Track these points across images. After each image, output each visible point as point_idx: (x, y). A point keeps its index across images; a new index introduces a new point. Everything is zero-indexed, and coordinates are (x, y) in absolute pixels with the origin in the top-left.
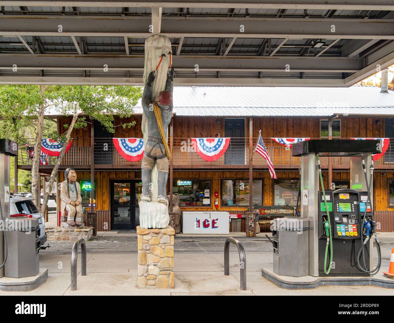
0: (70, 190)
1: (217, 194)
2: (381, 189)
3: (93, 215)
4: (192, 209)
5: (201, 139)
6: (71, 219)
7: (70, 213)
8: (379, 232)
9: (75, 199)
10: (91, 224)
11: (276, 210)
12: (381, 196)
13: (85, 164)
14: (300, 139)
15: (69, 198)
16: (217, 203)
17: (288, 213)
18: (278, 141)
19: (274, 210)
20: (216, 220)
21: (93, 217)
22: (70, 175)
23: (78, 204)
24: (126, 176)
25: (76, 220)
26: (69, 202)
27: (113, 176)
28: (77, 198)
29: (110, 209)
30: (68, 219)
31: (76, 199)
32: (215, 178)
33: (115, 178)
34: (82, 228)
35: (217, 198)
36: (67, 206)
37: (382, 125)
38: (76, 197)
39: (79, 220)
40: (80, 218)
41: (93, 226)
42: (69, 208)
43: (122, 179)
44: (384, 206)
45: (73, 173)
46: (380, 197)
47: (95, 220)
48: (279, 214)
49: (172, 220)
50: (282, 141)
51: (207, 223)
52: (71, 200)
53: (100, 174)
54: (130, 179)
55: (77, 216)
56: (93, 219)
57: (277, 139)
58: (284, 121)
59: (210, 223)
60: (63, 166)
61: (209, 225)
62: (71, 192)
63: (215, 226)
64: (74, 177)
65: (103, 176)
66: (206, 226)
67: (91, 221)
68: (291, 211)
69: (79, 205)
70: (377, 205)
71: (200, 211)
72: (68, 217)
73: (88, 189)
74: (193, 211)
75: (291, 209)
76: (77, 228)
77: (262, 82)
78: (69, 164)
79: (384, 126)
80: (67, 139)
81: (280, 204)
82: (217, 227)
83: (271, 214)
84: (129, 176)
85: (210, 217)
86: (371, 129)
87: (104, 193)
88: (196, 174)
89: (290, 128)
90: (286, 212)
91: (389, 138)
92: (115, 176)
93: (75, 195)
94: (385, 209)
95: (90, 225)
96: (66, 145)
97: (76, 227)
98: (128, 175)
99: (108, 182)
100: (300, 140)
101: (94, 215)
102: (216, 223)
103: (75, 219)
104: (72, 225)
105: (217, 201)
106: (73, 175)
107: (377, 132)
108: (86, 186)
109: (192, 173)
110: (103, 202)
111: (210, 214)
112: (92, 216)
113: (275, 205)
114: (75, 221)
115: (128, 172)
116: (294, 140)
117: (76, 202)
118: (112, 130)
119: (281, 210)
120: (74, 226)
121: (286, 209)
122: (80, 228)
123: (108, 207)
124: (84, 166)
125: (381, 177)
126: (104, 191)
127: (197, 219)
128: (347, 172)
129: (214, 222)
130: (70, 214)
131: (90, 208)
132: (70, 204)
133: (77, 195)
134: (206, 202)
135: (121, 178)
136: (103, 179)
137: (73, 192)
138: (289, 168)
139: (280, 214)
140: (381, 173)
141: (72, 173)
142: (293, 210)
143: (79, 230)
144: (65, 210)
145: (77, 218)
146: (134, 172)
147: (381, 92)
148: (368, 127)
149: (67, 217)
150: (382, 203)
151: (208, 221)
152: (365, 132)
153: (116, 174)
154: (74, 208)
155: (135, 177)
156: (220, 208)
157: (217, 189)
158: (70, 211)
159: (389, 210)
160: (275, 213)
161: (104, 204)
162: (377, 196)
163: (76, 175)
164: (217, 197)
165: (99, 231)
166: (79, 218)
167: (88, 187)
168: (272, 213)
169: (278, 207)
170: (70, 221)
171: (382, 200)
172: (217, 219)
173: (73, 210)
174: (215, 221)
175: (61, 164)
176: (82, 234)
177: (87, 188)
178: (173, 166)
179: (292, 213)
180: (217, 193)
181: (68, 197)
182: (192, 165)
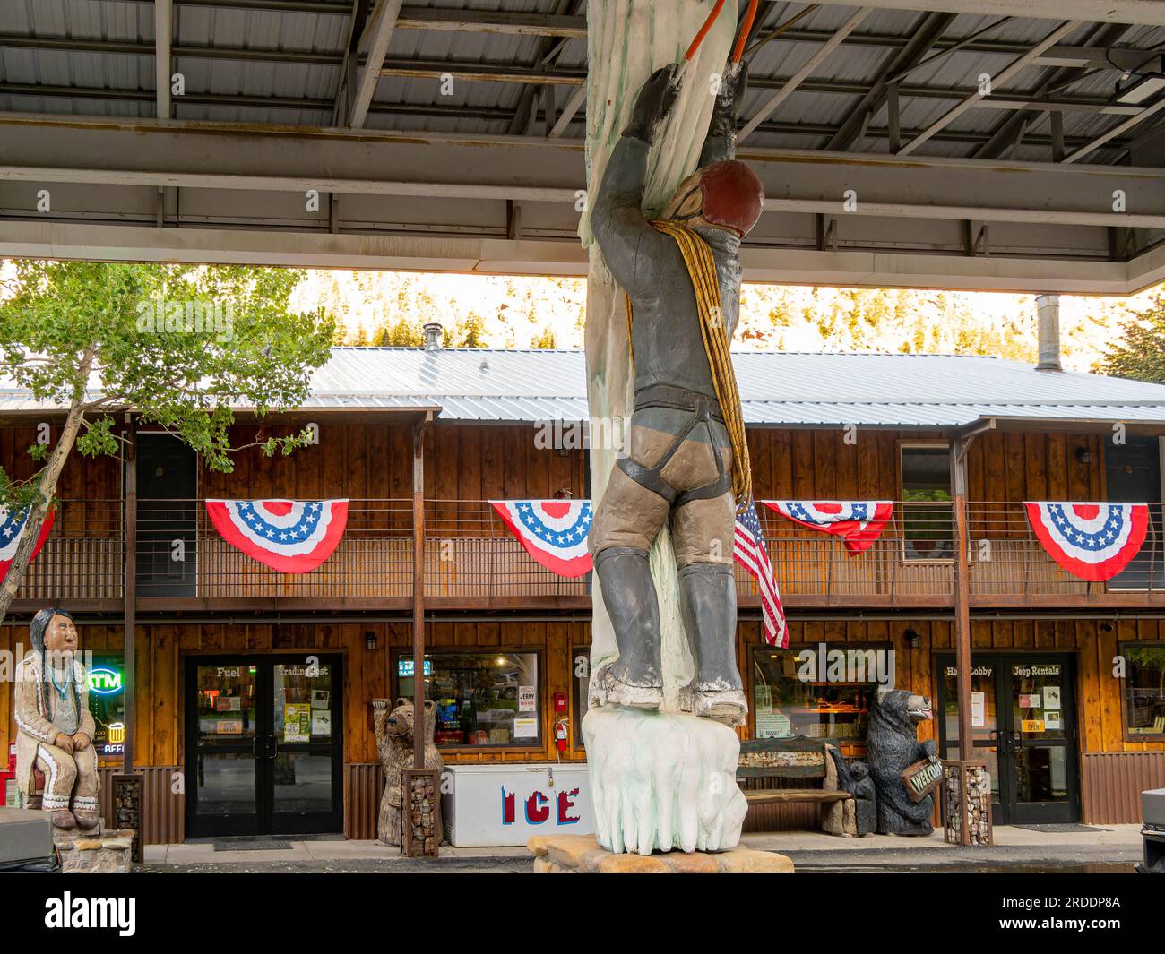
0: (52, 692)
1: (561, 703)
2: (1101, 679)
3: (133, 784)
4: (475, 757)
5: (522, 505)
6: (57, 804)
7: (54, 779)
8: (1100, 823)
9: (71, 726)
10: (123, 818)
11: (764, 754)
12: (1102, 700)
13: (101, 596)
14: (860, 506)
15: (50, 721)
16: (561, 735)
17: (805, 763)
18: (788, 513)
19: (756, 756)
20: (572, 793)
21: (130, 792)
22: (54, 632)
23: (84, 744)
24: (241, 642)
25: (77, 805)
26: (51, 736)
27: (195, 642)
28: (79, 720)
29: (183, 762)
30: (46, 803)
31: (75, 723)
32: (556, 647)
33: (202, 647)
34: (98, 836)
35: (561, 715)
36: (42, 752)
37: (1094, 464)
38: (74, 717)
39: (87, 806)
40: (93, 799)
41: (133, 827)
42: (49, 759)
43: (227, 653)
44: (1112, 737)
45: (65, 626)
46: (1097, 704)
47: (137, 801)
48: (774, 767)
49: (425, 797)
50: (802, 510)
51: (539, 807)
52: (57, 730)
53: (148, 635)
54: (255, 652)
55: (81, 789)
56: (133, 800)
57: (782, 505)
58: (781, 446)
59: (552, 805)
60: (27, 602)
61: (546, 811)
62: (55, 700)
63: (568, 816)
64: (69, 641)
65: (158, 642)
66: (536, 816)
67: (124, 806)
68: (814, 757)
69: (86, 747)
70: (1090, 731)
71: (503, 763)
72: (45, 795)
73: (102, 688)
74: (479, 763)
75: (816, 752)
76: (82, 837)
77: (835, 266)
78: (40, 596)
79: (1103, 465)
80: (45, 500)
81: (775, 733)
82: (577, 819)
83: (750, 768)
84: (250, 641)
85: (551, 785)
86: (1062, 479)
87: (162, 704)
88: (488, 631)
89: (801, 472)
90: (798, 760)
91: (1146, 504)
92: (203, 642)
93: (70, 711)
94: (1115, 747)
95: (122, 821)
96: (40, 520)
97: (77, 832)
98: (247, 639)
99: (177, 665)
100: (860, 509)
101: (137, 785)
102: (572, 804)
103: (72, 801)
104: (64, 824)
105: (564, 727)
106: (63, 633)
107: (1081, 488)
108: (94, 680)
109: (476, 627)
110: (159, 736)
111: (550, 774)
112: (130, 788)
113: (758, 736)
114: (71, 808)
115: (247, 627)
116: (837, 509)
117: (76, 738)
118: (224, 461)
119: (781, 755)
120: (67, 829)
121: (797, 751)
122: (91, 837)
123: (176, 756)
124: (97, 603)
125: (1097, 636)
126: (160, 696)
127: (504, 792)
128: (991, 622)
129: (563, 802)
130: (52, 783)
131: (123, 757)
132: (55, 744)
133: (79, 711)
134: (525, 728)
135: (223, 647)
136: (158, 650)
137: (63, 697)
138: (822, 604)
139: (779, 767)
140: (1099, 622)
141: (61, 625)
142: (824, 753)
143: (93, 843)
144: (35, 766)
145: (79, 798)
146: (271, 627)
147: (1037, 369)
148: (1053, 469)
149: (41, 796)
150: (1104, 724)
151: (544, 799)
152: (1043, 487)
153: (204, 633)
154: (66, 758)
155: (275, 645)
156: (571, 751)
157: (561, 683)
158: (54, 770)
159: (1127, 747)
160: (760, 766)
161: (163, 743)
162: (1089, 701)
163: (75, 633)
164: (561, 711)
165: (151, 842)
166: (87, 799)
167: (102, 680)
168: (752, 765)
169: (772, 746)
170: (55, 810)
171: (1103, 714)
172: (576, 792)
173: (67, 768)
174: (570, 799)
175: (18, 593)
176: (102, 858)
177: (98, 686)
178: (425, 599)
179: (819, 763)
180: (562, 698)
181: (44, 716)
182: (491, 598)
